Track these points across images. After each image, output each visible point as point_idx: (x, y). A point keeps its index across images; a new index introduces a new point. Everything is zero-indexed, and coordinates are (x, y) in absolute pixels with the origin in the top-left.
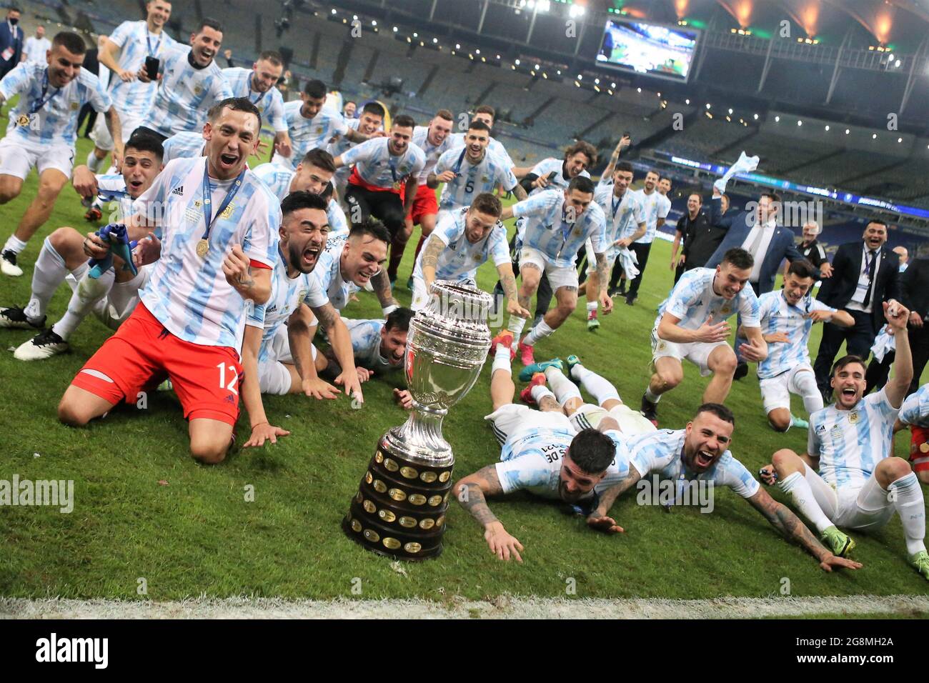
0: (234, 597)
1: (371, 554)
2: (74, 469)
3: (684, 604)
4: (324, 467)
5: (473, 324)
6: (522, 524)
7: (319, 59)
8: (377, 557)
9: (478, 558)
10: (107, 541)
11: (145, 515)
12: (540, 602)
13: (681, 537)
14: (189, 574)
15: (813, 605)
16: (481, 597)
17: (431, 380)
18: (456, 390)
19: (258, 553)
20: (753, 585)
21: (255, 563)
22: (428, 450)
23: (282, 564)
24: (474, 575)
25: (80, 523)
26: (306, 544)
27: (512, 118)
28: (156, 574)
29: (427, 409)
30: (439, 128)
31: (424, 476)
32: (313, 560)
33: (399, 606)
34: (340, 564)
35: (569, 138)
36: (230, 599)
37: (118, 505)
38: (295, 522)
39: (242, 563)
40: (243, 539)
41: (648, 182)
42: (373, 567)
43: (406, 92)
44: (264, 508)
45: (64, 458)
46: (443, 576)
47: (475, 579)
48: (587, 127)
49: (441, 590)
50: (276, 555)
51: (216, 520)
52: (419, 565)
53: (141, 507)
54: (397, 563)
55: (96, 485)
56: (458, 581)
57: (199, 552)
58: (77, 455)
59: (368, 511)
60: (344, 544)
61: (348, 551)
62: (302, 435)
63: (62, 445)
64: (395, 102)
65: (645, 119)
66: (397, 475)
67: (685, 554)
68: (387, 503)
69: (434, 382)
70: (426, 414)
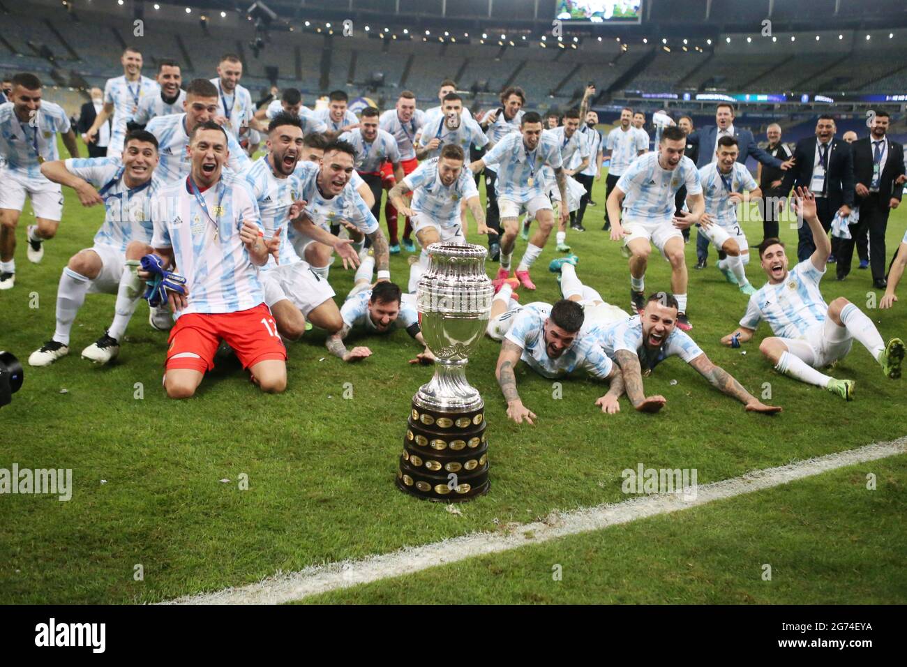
0: (307, 567)
1: (427, 503)
2: (140, 486)
3: (717, 486)
4: (371, 435)
5: (473, 276)
6: (559, 447)
7: (303, 70)
8: (432, 504)
9: (524, 485)
10: (182, 543)
11: (213, 513)
12: (587, 512)
13: (705, 428)
14: (263, 556)
15: (831, 462)
16: (533, 519)
17: (446, 335)
18: (472, 339)
19: (323, 524)
20: (775, 456)
21: (321, 533)
22: (458, 399)
23: (347, 529)
24: (523, 501)
25: (154, 533)
26: (366, 507)
27: (490, 89)
28: (232, 563)
29: (449, 362)
30: (404, 107)
31: (459, 423)
32: (374, 519)
33: (460, 543)
34: (399, 518)
35: (546, 96)
36: (304, 570)
37: (187, 509)
38: (352, 489)
39: (309, 537)
40: (307, 515)
41: (624, 120)
42: (430, 514)
43: (389, 84)
44: (322, 483)
45: (129, 479)
46: (495, 508)
47: (525, 504)
48: (559, 82)
49: (496, 520)
50: (340, 522)
51: (280, 503)
52: (471, 503)
53: (208, 506)
54: (451, 506)
55: (164, 496)
56: (510, 510)
57: (268, 535)
58: (141, 473)
59: (416, 465)
60: (400, 499)
61: (405, 504)
62: (346, 411)
63: (125, 467)
64: (381, 96)
65: (610, 64)
66: (435, 427)
67: (711, 442)
68: (431, 454)
69: (450, 336)
70: (449, 367)
